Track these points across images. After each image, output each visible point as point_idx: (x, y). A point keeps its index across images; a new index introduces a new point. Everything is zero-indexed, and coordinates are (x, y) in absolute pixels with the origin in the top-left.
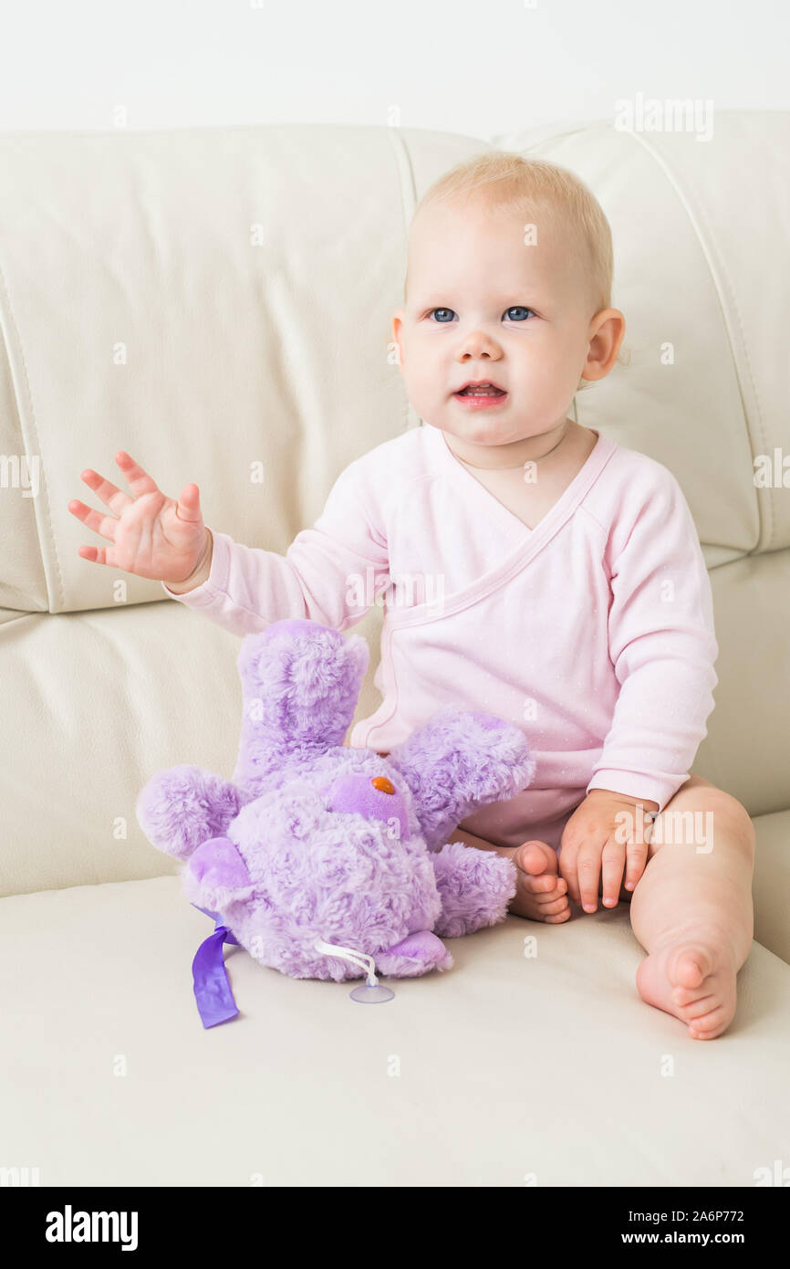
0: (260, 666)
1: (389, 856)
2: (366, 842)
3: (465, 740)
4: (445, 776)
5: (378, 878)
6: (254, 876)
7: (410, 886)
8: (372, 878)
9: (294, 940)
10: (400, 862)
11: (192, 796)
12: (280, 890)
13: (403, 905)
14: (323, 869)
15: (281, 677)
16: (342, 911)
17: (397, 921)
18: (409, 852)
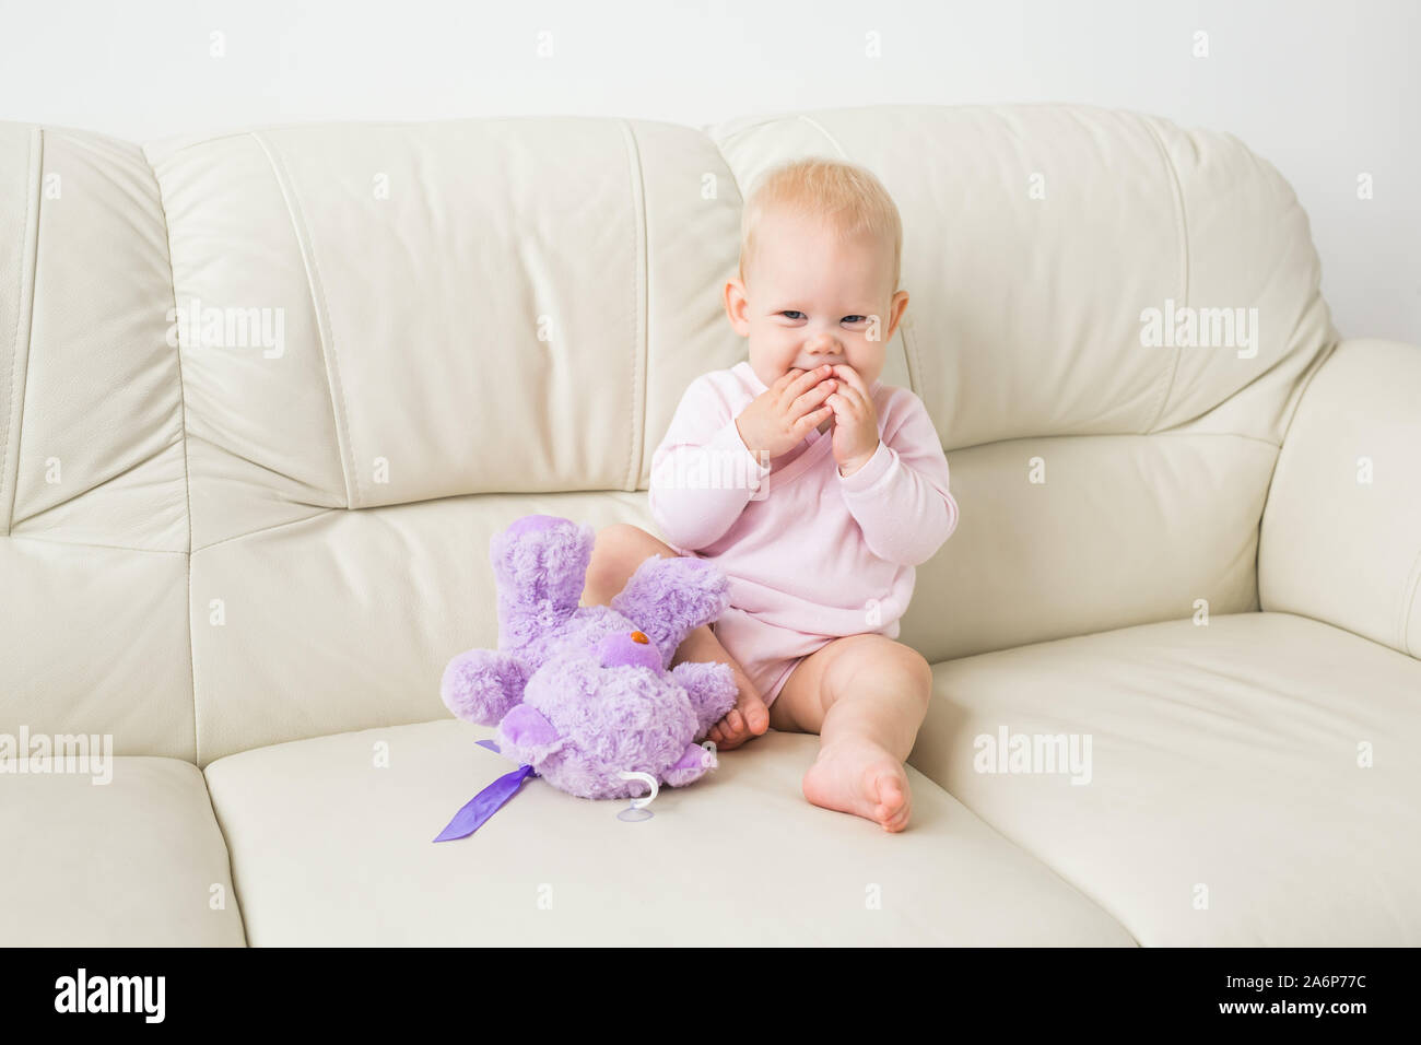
0: (515, 558)
1: (659, 694)
2: (641, 687)
3: (680, 581)
4: (666, 611)
5: (658, 713)
6: (561, 732)
7: (679, 713)
8: (654, 715)
9: (601, 775)
10: (669, 697)
11: (488, 674)
12: (585, 739)
13: (678, 727)
14: (617, 716)
15: (535, 564)
16: (637, 746)
17: (677, 743)
18: (669, 686)
